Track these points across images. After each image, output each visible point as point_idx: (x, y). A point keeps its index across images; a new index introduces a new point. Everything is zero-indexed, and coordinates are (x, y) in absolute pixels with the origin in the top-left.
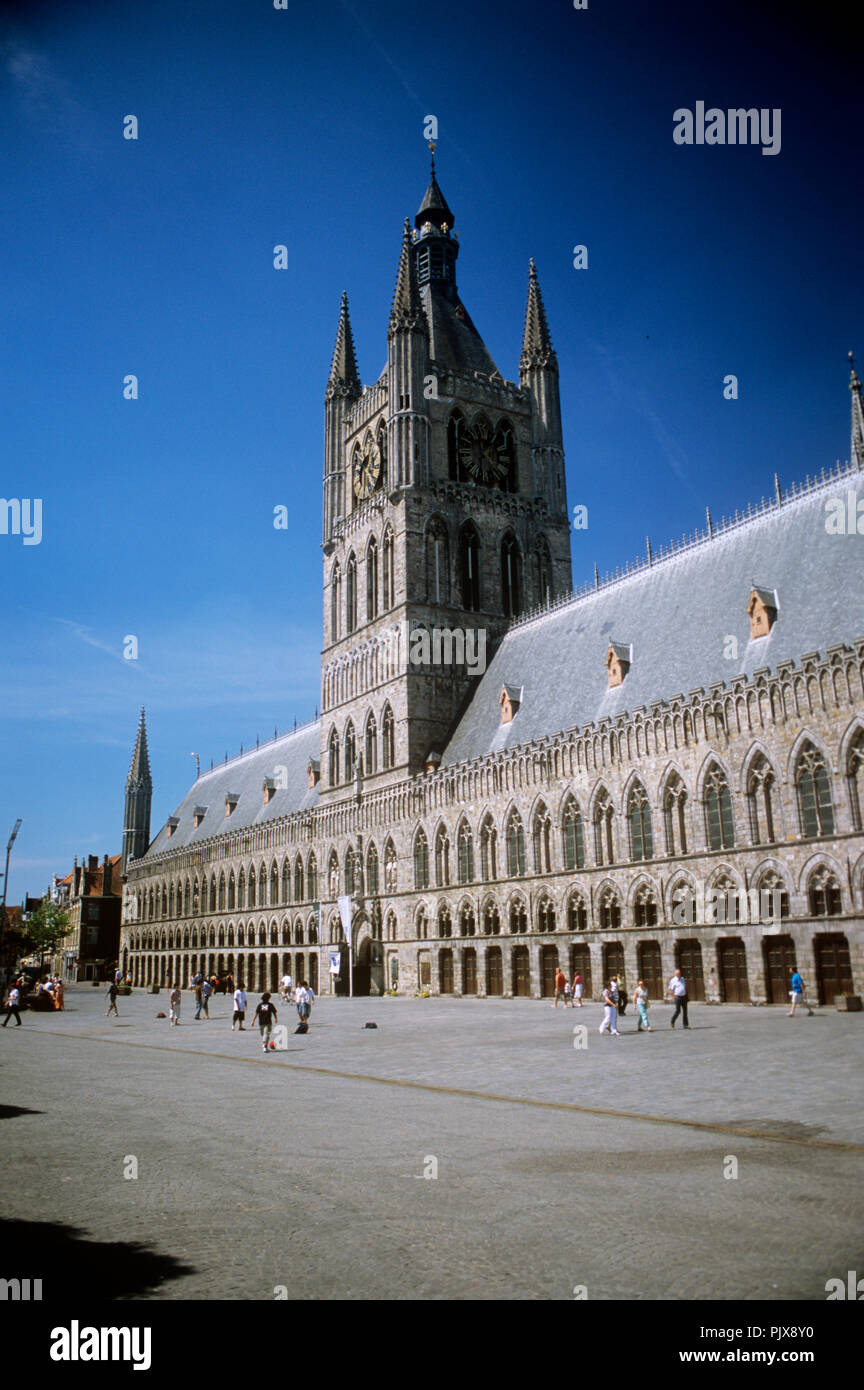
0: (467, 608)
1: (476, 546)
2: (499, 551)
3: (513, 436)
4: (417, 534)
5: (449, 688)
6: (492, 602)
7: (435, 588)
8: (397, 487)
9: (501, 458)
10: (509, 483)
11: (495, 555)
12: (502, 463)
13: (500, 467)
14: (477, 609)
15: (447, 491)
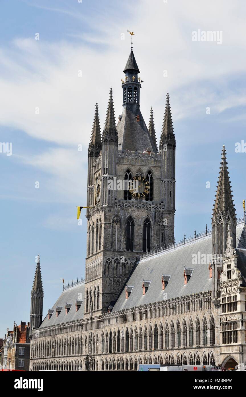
0: (128, 250)
1: (133, 225)
2: (142, 226)
3: (153, 176)
4: (108, 224)
5: (119, 281)
6: (138, 247)
7: (115, 243)
8: (102, 206)
9: (147, 187)
10: (150, 197)
11: (141, 228)
12: (146, 189)
13: (146, 191)
14: (132, 251)
15: (121, 205)
